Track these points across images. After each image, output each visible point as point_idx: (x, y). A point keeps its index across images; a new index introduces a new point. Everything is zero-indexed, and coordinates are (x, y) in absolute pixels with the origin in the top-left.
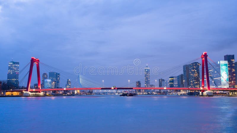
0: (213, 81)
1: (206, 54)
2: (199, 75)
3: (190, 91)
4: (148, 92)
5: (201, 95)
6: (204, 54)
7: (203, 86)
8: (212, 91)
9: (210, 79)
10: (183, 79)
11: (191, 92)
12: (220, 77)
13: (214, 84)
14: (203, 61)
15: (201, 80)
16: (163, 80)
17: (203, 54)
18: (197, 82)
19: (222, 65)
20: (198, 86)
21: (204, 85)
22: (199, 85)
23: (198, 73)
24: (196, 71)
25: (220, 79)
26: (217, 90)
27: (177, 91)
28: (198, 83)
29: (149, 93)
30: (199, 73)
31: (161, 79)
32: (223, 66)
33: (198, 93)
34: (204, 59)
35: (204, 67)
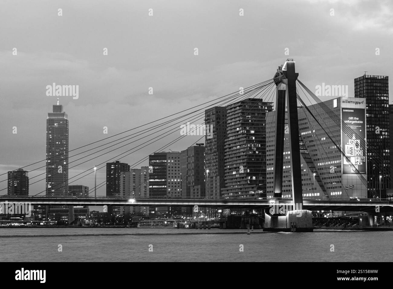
0: (314, 174)
1: (291, 67)
2: (263, 150)
3: (227, 212)
4: (58, 217)
5: (269, 226)
6: (284, 69)
7: (277, 191)
8: (310, 212)
9: (302, 165)
10: (204, 164)
11: (231, 217)
12: (339, 157)
13: (316, 184)
14: (281, 95)
15: (271, 169)
16: (125, 167)
17: (280, 68)
18: (254, 178)
19: (346, 115)
20: (260, 192)
21: (281, 186)
22: (264, 188)
23: (259, 142)
24: (253, 132)
25: (339, 166)
26: (327, 209)
27: (180, 213)
28: (260, 182)
29: (65, 218)
30: (263, 141)
31: (114, 161)
32: (352, 118)
33: (258, 221)
34: (283, 87)
35: (284, 119)
